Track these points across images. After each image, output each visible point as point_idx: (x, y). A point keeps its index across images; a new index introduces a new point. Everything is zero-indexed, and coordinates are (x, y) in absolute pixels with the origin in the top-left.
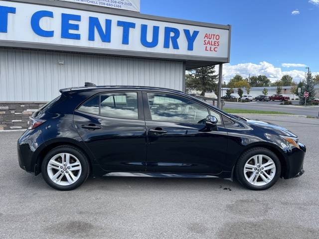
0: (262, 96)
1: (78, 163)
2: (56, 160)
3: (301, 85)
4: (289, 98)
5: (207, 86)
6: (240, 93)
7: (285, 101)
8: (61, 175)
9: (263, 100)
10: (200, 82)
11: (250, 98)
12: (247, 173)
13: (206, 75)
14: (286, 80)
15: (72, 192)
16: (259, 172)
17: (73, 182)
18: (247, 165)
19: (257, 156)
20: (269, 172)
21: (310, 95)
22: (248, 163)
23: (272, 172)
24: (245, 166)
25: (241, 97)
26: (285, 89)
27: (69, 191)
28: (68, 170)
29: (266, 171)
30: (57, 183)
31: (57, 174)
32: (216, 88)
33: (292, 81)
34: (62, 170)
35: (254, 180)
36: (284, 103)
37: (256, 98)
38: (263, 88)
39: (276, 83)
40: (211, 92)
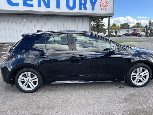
0: (127, 33)
1: (36, 77)
2: (23, 76)
3: (146, 27)
4: (140, 34)
5: (100, 30)
6: (116, 32)
7: (138, 35)
8: (26, 84)
9: (127, 35)
10: (96, 28)
11: (121, 35)
12: (132, 78)
13: (99, 24)
14: (138, 25)
15: (34, 94)
16: (140, 77)
17: (34, 88)
18: (133, 74)
19: (139, 68)
20: (145, 77)
21: (151, 32)
22: (134, 73)
23: (147, 77)
24: (132, 74)
25: (117, 34)
26: (138, 30)
27: (32, 93)
28: (30, 81)
29: (143, 76)
30: (25, 89)
31: (25, 84)
33: (141, 25)
34: (27, 81)
35: (137, 82)
36: (138, 36)
37: (124, 35)
38: (127, 29)
39: (133, 27)
40: (102, 32)
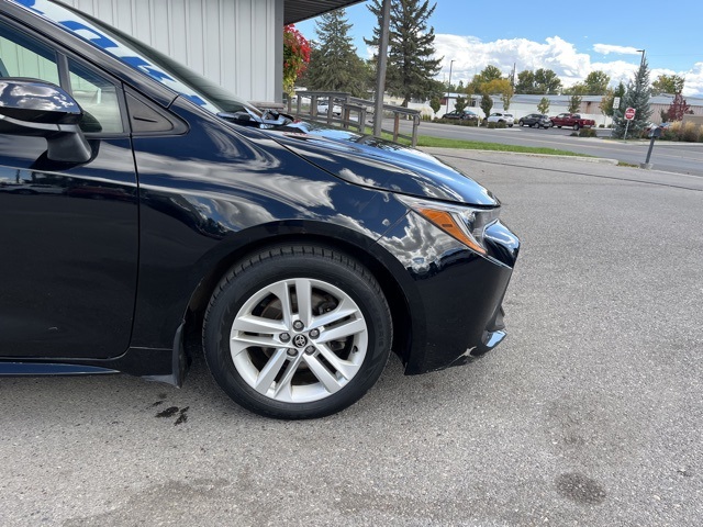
0: (537, 116)
3: (620, 92)
4: (592, 123)
5: (414, 87)
6: (486, 106)
7: (582, 128)
9: (537, 125)
10: (397, 75)
11: (508, 120)
13: (414, 59)
14: (595, 83)
25: (488, 115)
26: (589, 103)
32: (435, 93)
33: (608, 86)
36: (578, 133)
37: (521, 120)
38: (540, 97)
39: (573, 89)
40: (424, 100)
